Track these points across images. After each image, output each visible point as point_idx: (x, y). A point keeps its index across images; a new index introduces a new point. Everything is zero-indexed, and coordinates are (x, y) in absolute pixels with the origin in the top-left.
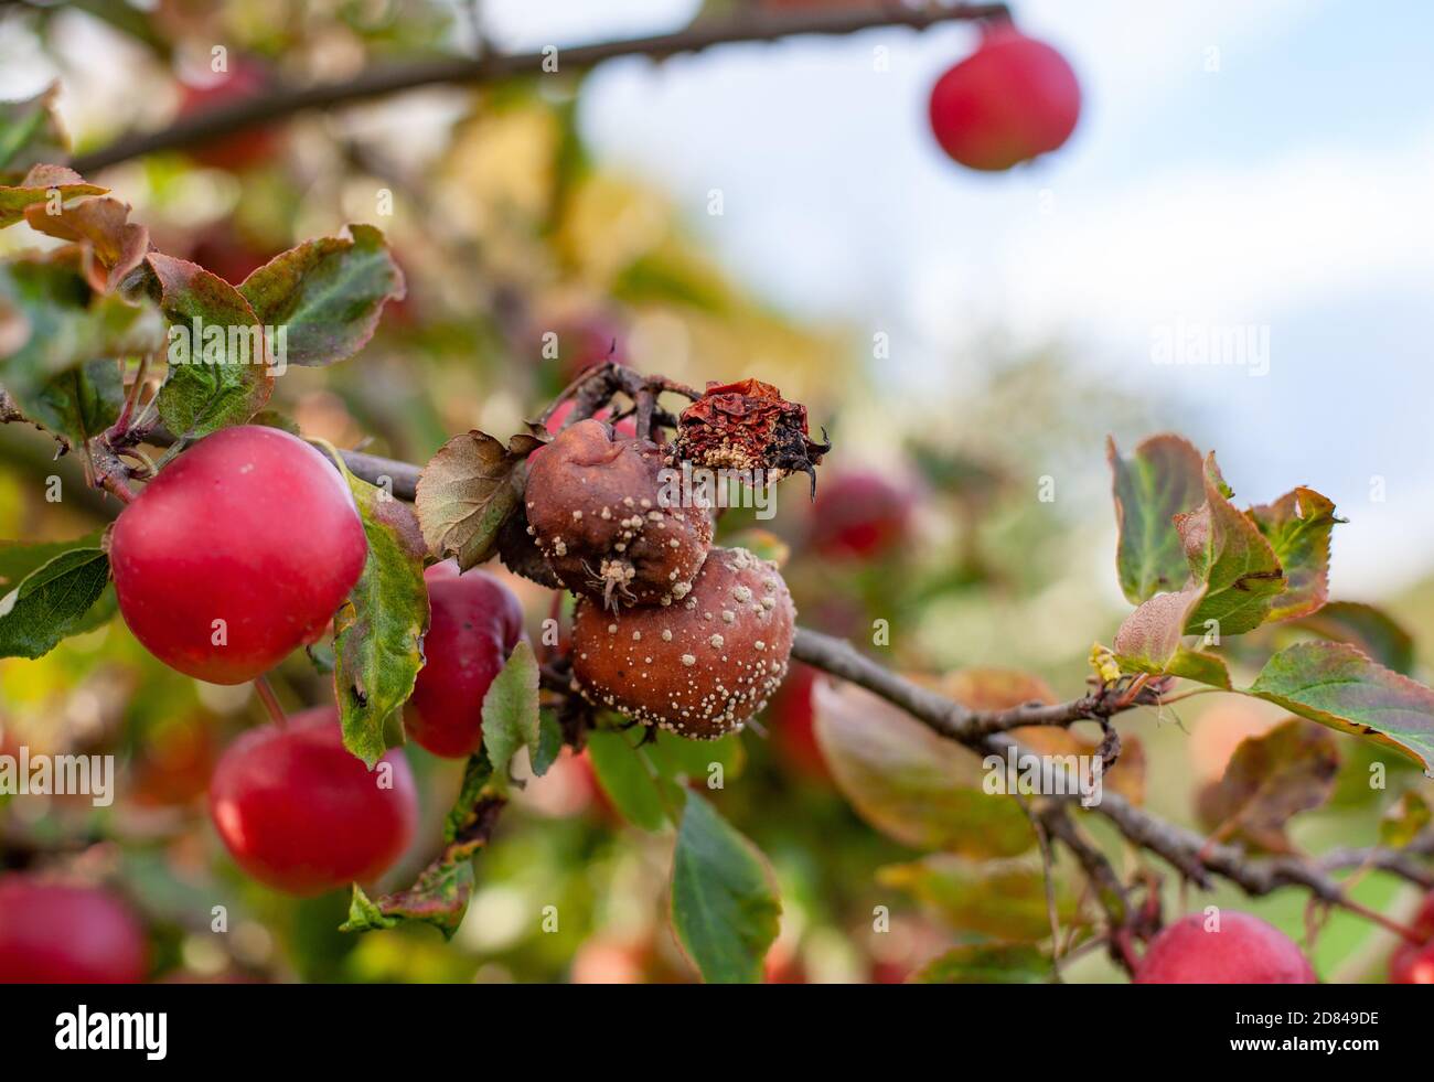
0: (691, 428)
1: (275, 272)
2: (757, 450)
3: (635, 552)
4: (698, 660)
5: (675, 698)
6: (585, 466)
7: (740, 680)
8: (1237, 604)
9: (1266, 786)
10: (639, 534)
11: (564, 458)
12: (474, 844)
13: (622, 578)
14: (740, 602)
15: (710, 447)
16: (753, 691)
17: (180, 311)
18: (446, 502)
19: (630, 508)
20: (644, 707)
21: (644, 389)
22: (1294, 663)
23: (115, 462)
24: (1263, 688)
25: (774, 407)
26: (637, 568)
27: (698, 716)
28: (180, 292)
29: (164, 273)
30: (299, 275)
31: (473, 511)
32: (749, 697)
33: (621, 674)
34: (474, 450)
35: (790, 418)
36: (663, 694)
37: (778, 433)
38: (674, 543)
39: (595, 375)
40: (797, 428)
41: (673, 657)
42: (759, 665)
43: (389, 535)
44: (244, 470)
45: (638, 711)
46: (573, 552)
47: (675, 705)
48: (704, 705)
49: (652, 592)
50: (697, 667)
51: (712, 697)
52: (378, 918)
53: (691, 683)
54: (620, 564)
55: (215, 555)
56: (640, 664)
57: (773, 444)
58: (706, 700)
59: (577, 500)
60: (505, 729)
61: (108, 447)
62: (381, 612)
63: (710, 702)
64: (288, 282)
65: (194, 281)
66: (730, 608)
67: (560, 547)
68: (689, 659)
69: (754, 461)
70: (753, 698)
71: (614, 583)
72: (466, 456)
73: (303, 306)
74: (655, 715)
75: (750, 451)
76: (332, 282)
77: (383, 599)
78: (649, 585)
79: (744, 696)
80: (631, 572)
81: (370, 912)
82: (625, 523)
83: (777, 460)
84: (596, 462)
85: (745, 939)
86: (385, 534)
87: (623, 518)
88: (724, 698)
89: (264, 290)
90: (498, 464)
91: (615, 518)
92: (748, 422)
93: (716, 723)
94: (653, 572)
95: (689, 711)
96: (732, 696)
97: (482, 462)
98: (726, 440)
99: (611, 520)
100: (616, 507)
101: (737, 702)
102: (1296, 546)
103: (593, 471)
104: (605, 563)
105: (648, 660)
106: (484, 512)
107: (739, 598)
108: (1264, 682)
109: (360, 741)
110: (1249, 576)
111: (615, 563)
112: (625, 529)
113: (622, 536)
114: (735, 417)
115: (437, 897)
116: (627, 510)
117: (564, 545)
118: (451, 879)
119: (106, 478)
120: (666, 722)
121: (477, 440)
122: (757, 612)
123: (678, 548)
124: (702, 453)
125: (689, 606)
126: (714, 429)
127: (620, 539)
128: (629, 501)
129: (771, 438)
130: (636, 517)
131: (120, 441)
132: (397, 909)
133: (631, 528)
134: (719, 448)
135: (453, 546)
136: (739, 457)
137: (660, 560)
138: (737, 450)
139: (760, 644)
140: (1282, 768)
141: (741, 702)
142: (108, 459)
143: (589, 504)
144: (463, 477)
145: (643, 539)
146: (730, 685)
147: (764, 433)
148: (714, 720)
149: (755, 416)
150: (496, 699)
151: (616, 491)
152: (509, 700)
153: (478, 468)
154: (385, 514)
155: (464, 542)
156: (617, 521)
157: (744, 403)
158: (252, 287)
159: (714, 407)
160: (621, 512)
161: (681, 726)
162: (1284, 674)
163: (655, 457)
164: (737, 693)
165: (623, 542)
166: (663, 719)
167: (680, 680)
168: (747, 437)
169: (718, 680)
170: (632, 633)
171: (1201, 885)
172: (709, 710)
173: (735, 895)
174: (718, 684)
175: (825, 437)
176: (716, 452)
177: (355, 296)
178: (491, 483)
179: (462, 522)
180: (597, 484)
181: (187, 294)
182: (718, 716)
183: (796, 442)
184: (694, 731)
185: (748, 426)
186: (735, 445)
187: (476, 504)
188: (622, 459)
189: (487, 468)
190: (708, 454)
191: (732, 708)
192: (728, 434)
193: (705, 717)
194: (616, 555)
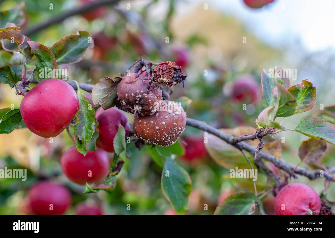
0: (155, 73)
1: (59, 43)
2: (169, 78)
3: (141, 103)
4: (159, 128)
5: (155, 137)
6: (128, 84)
7: (170, 132)
8: (287, 109)
9: (309, 153)
10: (141, 99)
11: (124, 82)
12: (116, 172)
13: (138, 109)
14: (169, 114)
15: (158, 78)
16: (174, 135)
17: (36, 53)
18: (99, 94)
19: (138, 93)
20: (149, 139)
21: (148, 65)
22: (306, 123)
23: (24, 89)
24: (298, 129)
25: (173, 67)
26: (142, 107)
27: (161, 141)
28: (36, 49)
29: (31, 45)
30: (66, 43)
31: (106, 95)
32: (173, 136)
33: (143, 132)
34: (106, 81)
35: (177, 69)
36: (152, 136)
37: (175, 73)
38: (150, 100)
39: (137, 62)
40: (179, 72)
41: (154, 128)
42: (175, 128)
43: (88, 102)
44: (47, 89)
45: (147, 140)
46: (127, 104)
47: (155, 139)
48: (162, 138)
49: (147, 112)
50: (159, 129)
51: (164, 136)
52: (92, 190)
53: (158, 133)
54: (138, 106)
55: (40, 109)
56: (146, 129)
57: (173, 76)
58: (162, 137)
59: (126, 92)
60: (119, 145)
61: (22, 85)
62: (86, 120)
63: (163, 137)
64: (63, 45)
65: (39, 46)
66: (167, 115)
67: (124, 103)
68: (157, 128)
69: (169, 80)
70: (174, 136)
71: (136, 111)
72: (104, 83)
73: (68, 51)
74: (151, 141)
75: (167, 78)
76: (76, 44)
77: (87, 117)
78: (146, 111)
79: (172, 136)
80: (141, 108)
81: (90, 189)
82: (137, 96)
83: (174, 80)
84: (131, 83)
85: (184, 193)
86: (87, 102)
87: (137, 95)
88: (166, 137)
89: (57, 47)
90: (112, 84)
91: (135, 95)
92: (167, 71)
93: (166, 142)
94: (146, 108)
95: (159, 140)
96: (169, 136)
97: (108, 84)
98: (162, 76)
99: (134, 96)
100: (135, 93)
101: (170, 137)
102: (307, 94)
103: (130, 85)
104: (134, 106)
105: (148, 128)
106: (109, 95)
107: (169, 113)
108: (298, 128)
109: (82, 150)
110: (288, 102)
111: (136, 106)
112: (137, 98)
113: (137, 100)
114: (164, 70)
115: (106, 185)
116: (137, 93)
117: (125, 102)
118: (110, 181)
119: (22, 92)
120: (154, 143)
121: (106, 79)
122: (174, 116)
123: (151, 102)
124: (157, 79)
125: (157, 115)
126: (159, 73)
127: (136, 100)
128: (138, 91)
129: (173, 75)
130: (140, 95)
131: (24, 84)
132: (97, 188)
133: (139, 98)
134: (160, 78)
135: (101, 104)
136: (165, 80)
137: (147, 105)
138: (164, 78)
139: (175, 123)
140: (313, 148)
141: (171, 137)
142: (22, 88)
143: (129, 92)
144: (104, 87)
145: (142, 100)
146: (168, 133)
147: (171, 74)
148: (165, 142)
149: (169, 70)
150: (117, 139)
151: (135, 89)
152: (119, 139)
153: (107, 85)
154: (87, 97)
155: (104, 103)
156: (135, 96)
157: (166, 67)
158: (54, 47)
159: (159, 68)
160: (136, 94)
161: (158, 143)
162: (303, 125)
163: (146, 81)
164: (170, 135)
165: (138, 101)
166: (153, 142)
167: (156, 133)
168: (167, 75)
169: (165, 132)
170: (144, 122)
171: (294, 177)
172: (163, 139)
173: (181, 183)
174: (165, 133)
175: (186, 74)
176: (160, 79)
177: (82, 47)
178: (111, 89)
179: (104, 98)
180: (131, 88)
181: (37, 50)
182: (166, 141)
183: (179, 75)
184: (161, 144)
185: (167, 72)
186: (164, 77)
187: (107, 94)
188: (137, 81)
189: (109, 85)
190: (158, 79)
191: (169, 139)
192: (162, 74)
193: (163, 141)
194: (137, 104)
